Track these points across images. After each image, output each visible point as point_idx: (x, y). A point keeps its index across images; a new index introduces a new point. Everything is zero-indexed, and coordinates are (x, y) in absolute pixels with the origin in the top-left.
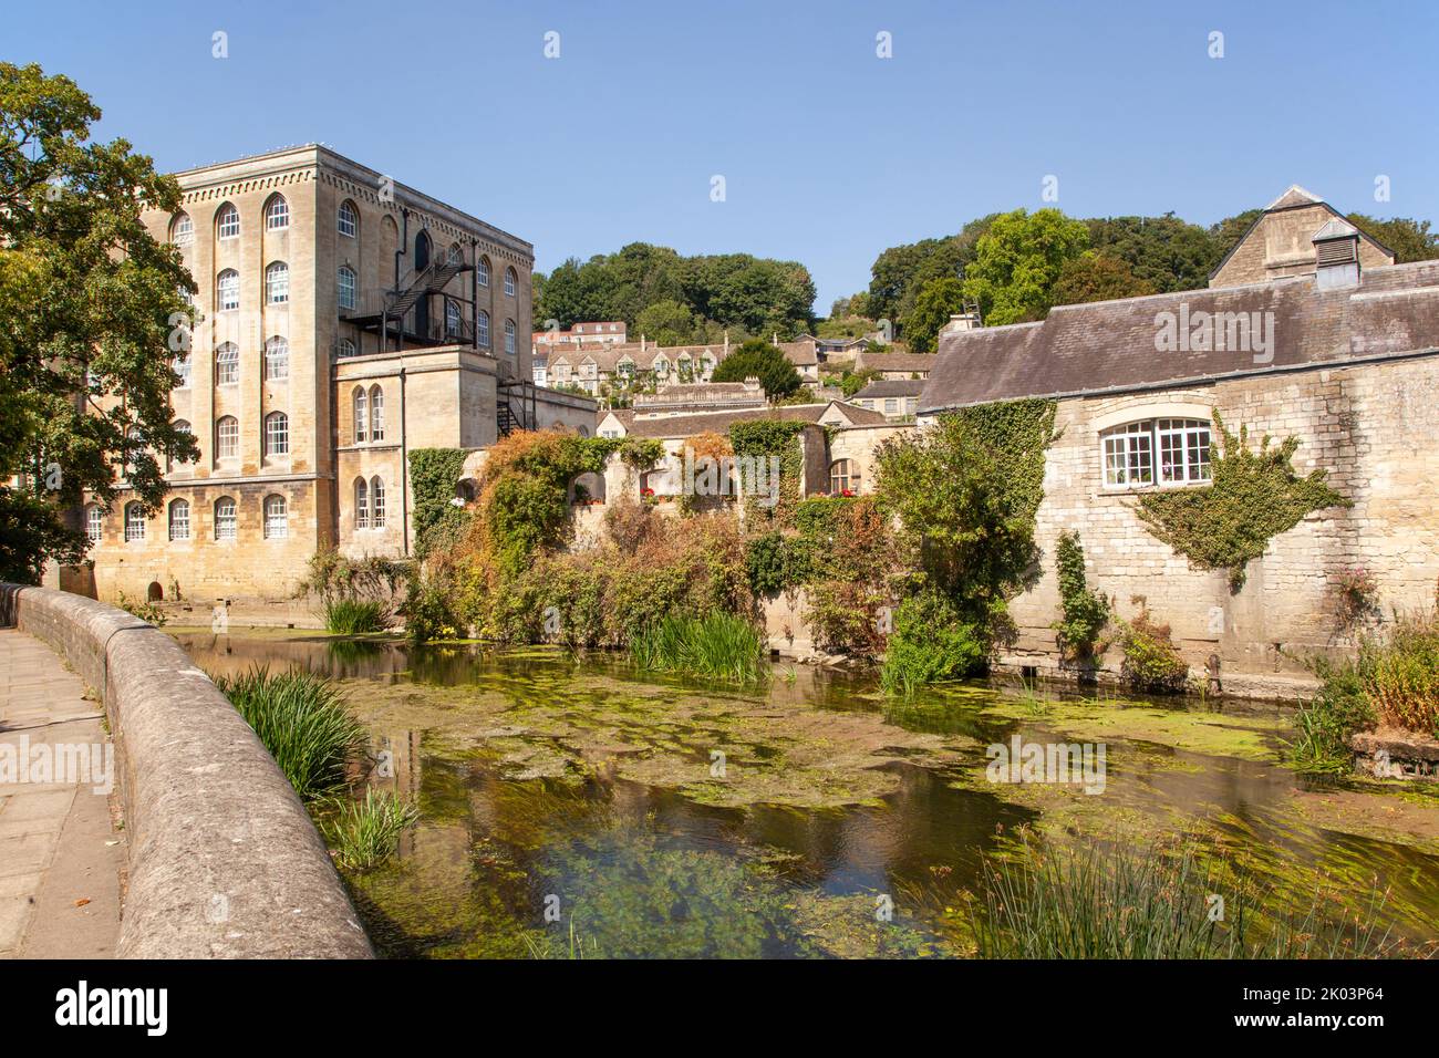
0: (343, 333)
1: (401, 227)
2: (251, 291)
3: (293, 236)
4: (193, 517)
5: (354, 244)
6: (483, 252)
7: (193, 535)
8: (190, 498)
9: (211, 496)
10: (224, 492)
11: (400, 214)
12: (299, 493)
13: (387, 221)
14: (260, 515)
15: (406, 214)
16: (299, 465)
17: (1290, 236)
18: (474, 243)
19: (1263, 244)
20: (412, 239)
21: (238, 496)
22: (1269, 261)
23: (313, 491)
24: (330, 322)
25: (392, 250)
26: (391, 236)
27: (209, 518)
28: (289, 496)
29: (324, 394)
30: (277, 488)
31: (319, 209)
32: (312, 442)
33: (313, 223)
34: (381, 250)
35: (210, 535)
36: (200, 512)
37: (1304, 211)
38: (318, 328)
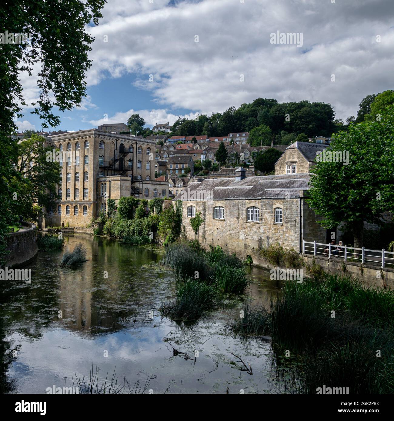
0: (100, 170)
1: (115, 144)
2: (82, 161)
3: (89, 150)
4: (70, 210)
5: (103, 150)
6: (140, 145)
7: (70, 213)
8: (70, 205)
9: (74, 205)
10: (76, 205)
11: (115, 141)
12: (90, 206)
13: (112, 143)
14: (82, 210)
15: (117, 141)
16: (90, 200)
17: (290, 155)
18: (137, 144)
19: (285, 157)
20: (118, 146)
21: (78, 206)
22: (286, 161)
23: (92, 205)
24: (97, 169)
25: (113, 149)
26: (113, 146)
27: (73, 210)
28: (88, 206)
29: (95, 184)
30: (85, 204)
31: (94, 144)
32: (92, 195)
33: (93, 147)
34: (110, 150)
35: (73, 214)
36: (71, 208)
37: (294, 149)
38: (94, 170)
